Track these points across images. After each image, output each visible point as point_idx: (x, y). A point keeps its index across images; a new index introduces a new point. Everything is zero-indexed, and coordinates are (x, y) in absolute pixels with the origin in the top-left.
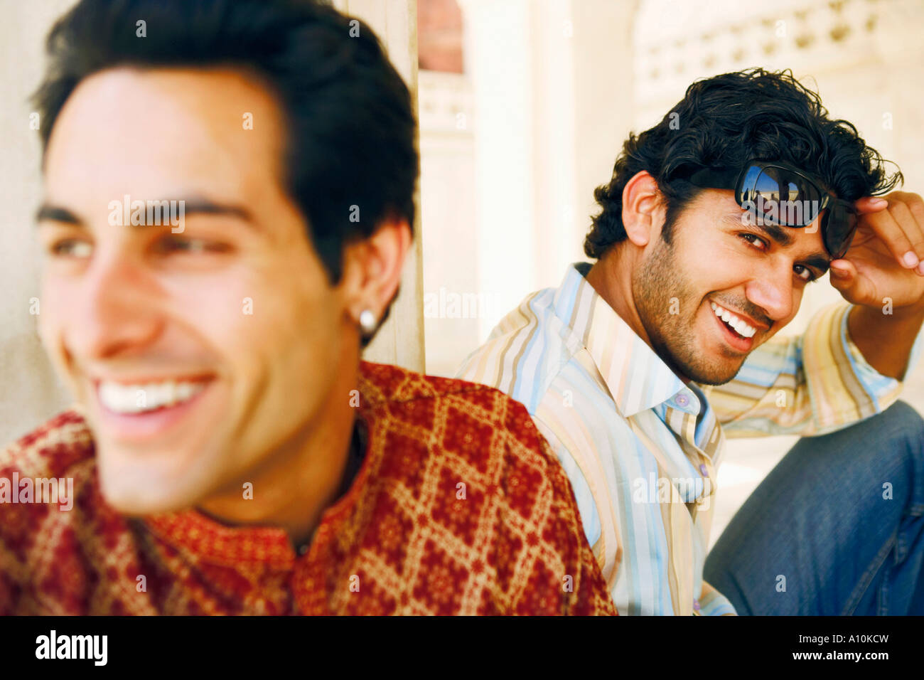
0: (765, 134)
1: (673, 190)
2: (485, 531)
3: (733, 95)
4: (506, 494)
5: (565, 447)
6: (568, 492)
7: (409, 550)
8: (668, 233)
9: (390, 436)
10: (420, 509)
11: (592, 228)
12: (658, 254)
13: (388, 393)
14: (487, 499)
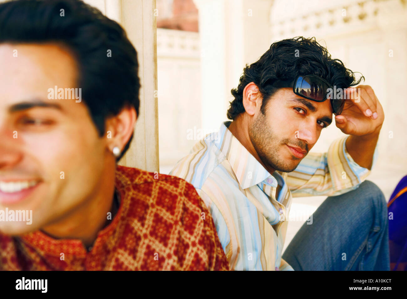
0: (303, 65)
1: (265, 91)
2: (173, 240)
3: (290, 49)
4: (183, 224)
5: (214, 203)
6: (211, 223)
7: (139, 249)
8: (263, 110)
9: (132, 199)
10: (144, 231)
11: (230, 107)
12: (259, 119)
13: (132, 180)
14: (174, 227)
